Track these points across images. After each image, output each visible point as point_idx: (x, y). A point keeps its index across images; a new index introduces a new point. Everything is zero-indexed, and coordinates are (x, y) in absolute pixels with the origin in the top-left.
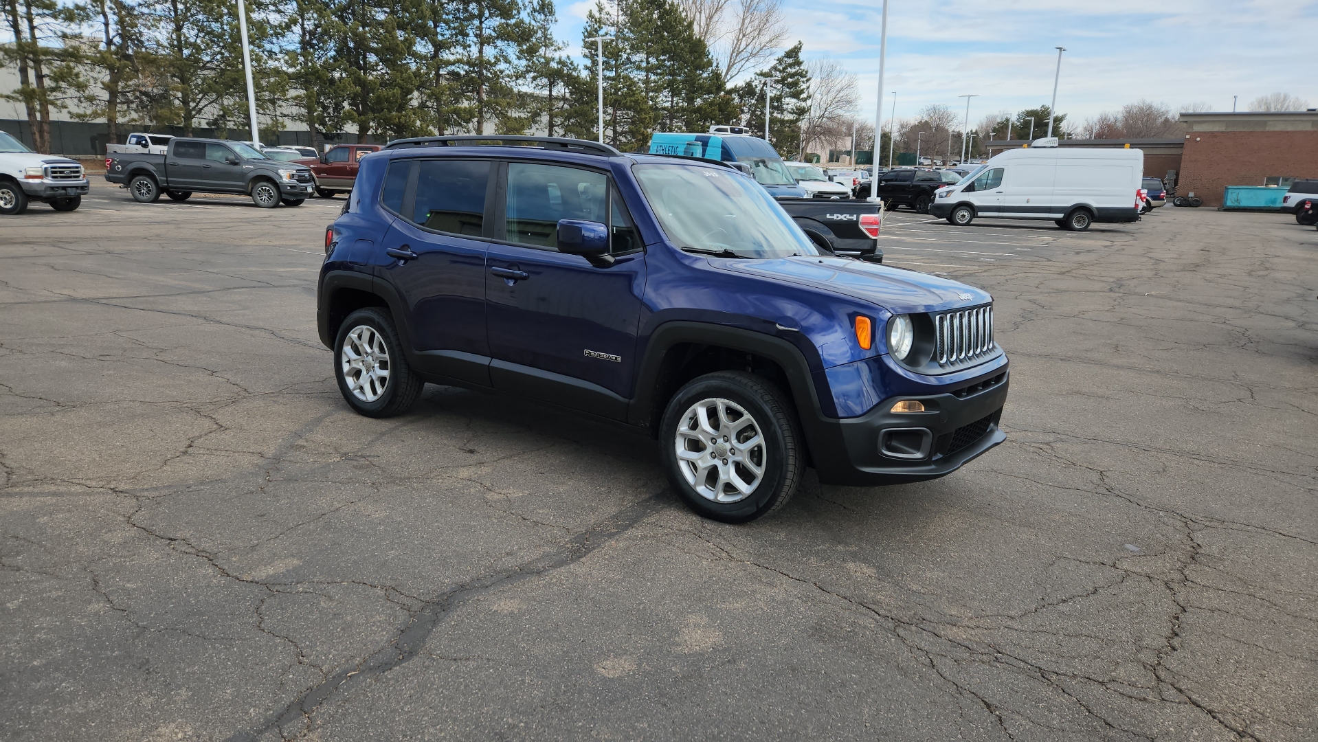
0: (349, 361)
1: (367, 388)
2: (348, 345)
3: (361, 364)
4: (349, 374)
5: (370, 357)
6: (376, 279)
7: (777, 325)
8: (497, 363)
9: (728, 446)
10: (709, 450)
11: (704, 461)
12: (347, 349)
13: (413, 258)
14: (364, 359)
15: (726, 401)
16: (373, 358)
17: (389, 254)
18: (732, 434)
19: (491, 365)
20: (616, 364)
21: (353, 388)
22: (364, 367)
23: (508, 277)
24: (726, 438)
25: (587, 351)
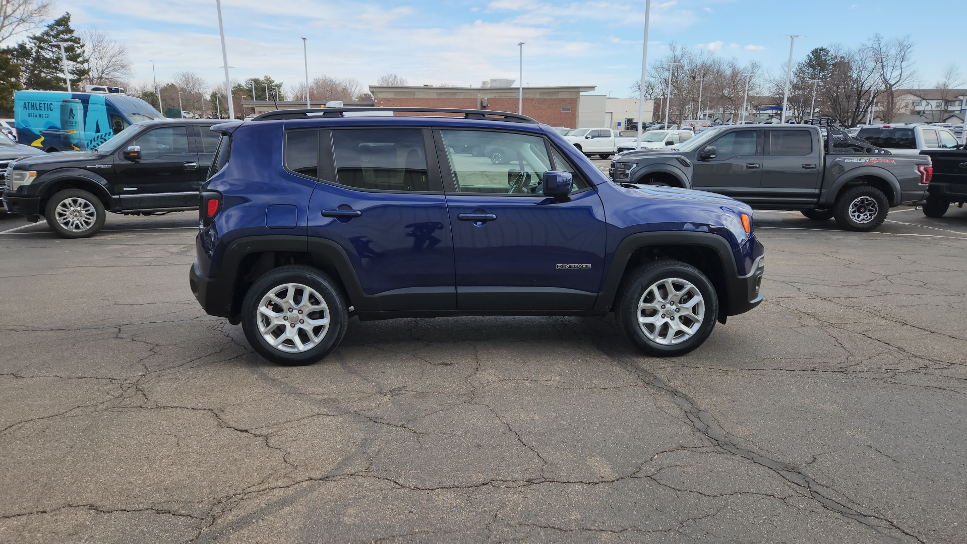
0: (267, 320)
1: (297, 340)
2: (262, 306)
3: (283, 321)
4: (266, 333)
5: (295, 312)
6: (311, 239)
7: (710, 226)
8: (462, 290)
9: (674, 307)
10: (661, 314)
11: (658, 321)
12: (263, 309)
13: (358, 216)
14: (289, 314)
15: (675, 279)
16: (301, 312)
17: (324, 215)
18: (677, 299)
19: (459, 292)
20: (587, 270)
21: (275, 345)
22: (289, 322)
23: (476, 220)
24: (672, 303)
25: (559, 265)
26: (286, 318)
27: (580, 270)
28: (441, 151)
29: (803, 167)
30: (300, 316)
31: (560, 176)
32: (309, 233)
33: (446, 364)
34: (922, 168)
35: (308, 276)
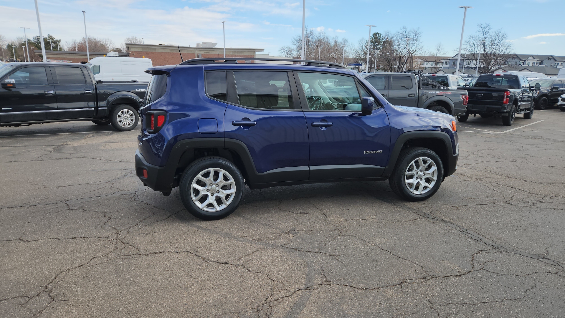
0: (197, 192)
1: (215, 204)
2: (194, 183)
3: (207, 192)
4: (196, 200)
5: (214, 186)
6: (226, 140)
7: (441, 128)
8: (313, 168)
9: (422, 173)
10: (415, 177)
11: (414, 181)
12: (194, 185)
13: (254, 124)
14: (210, 188)
15: (424, 157)
16: (217, 186)
17: (234, 124)
18: (424, 169)
19: (311, 169)
20: (380, 154)
21: (202, 207)
22: (210, 192)
23: (322, 126)
24: (421, 171)
25: (366, 152)
26: (208, 190)
27: (376, 154)
28: (299, 85)
29: (408, 96)
30: (217, 189)
31: (370, 100)
32: (226, 136)
33: (304, 213)
34: (464, 97)
35: (223, 163)
